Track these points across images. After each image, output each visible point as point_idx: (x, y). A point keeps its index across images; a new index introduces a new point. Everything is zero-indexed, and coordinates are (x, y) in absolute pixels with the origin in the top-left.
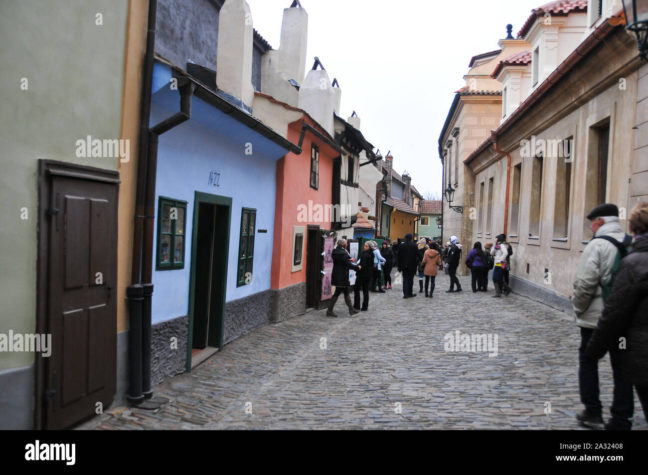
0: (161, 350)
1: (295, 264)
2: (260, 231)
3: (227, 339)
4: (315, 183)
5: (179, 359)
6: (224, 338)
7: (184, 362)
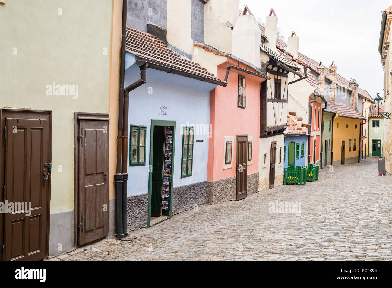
0: (132, 212)
1: (226, 163)
2: (197, 141)
3: (175, 211)
4: (242, 104)
5: (143, 219)
6: (173, 210)
7: (146, 221)
